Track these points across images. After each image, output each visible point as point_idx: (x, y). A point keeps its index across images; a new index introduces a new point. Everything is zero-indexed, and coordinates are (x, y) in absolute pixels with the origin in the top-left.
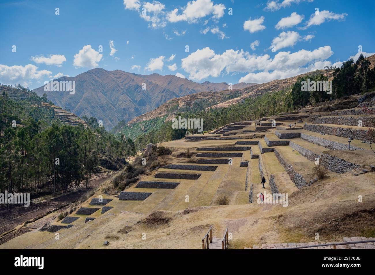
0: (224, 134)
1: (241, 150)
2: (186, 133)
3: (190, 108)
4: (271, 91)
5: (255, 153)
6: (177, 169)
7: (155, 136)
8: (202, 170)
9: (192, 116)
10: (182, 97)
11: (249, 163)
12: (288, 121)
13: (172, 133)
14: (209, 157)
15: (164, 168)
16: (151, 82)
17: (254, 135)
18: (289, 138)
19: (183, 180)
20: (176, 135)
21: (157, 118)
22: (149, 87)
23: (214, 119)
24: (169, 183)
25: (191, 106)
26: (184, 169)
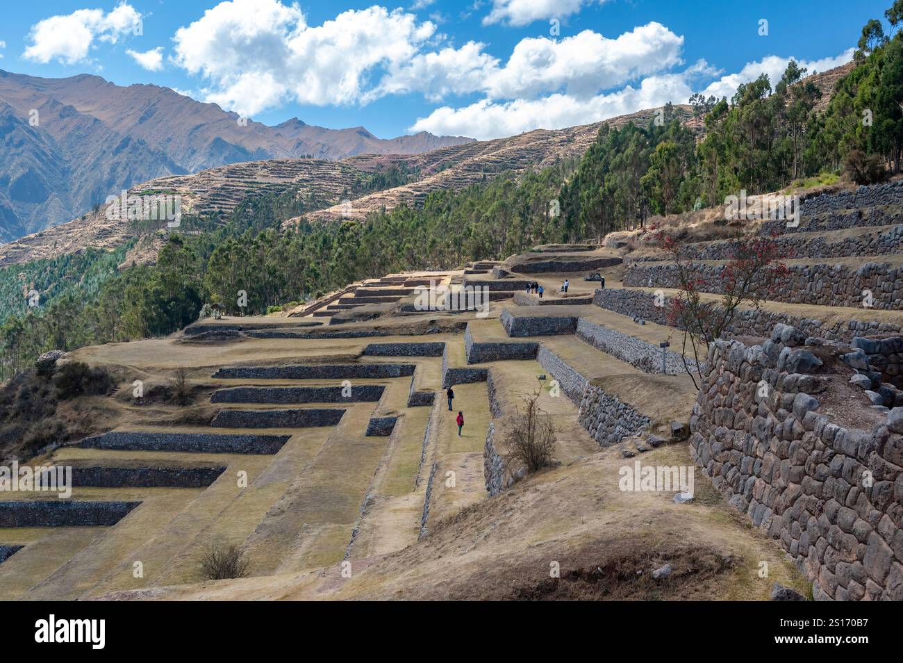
0: (335, 316)
1: (380, 377)
2: (202, 313)
3: (223, 218)
4: (519, 168)
5: (422, 386)
6: (135, 450)
7: (77, 320)
8: (231, 450)
9: (225, 246)
10: (194, 173)
11: (400, 421)
12: (556, 276)
13: (144, 311)
14: (263, 402)
15: (83, 446)
16: (71, 106)
17: (433, 322)
18: (539, 335)
19: (154, 490)
20: (161, 320)
21: (89, 250)
22: (62, 129)
23: (310, 262)
24: (97, 504)
25: (230, 211)
26: (161, 449)
